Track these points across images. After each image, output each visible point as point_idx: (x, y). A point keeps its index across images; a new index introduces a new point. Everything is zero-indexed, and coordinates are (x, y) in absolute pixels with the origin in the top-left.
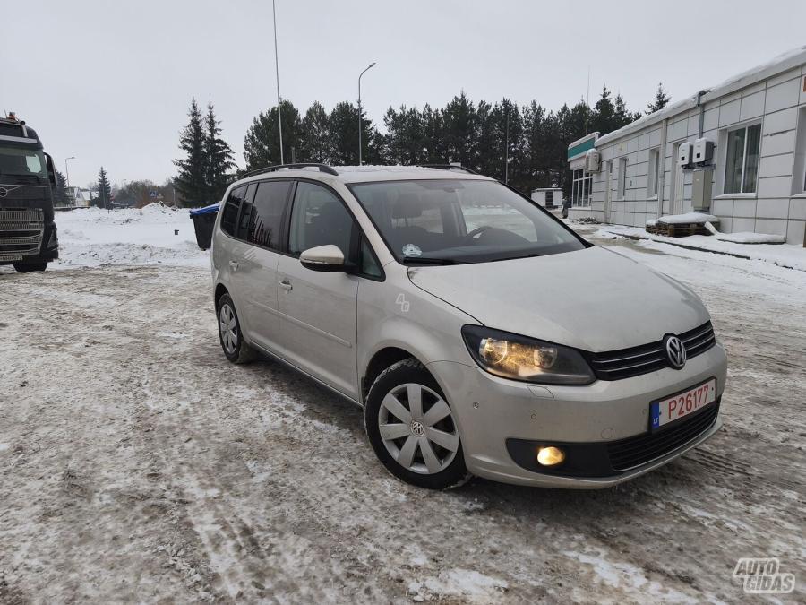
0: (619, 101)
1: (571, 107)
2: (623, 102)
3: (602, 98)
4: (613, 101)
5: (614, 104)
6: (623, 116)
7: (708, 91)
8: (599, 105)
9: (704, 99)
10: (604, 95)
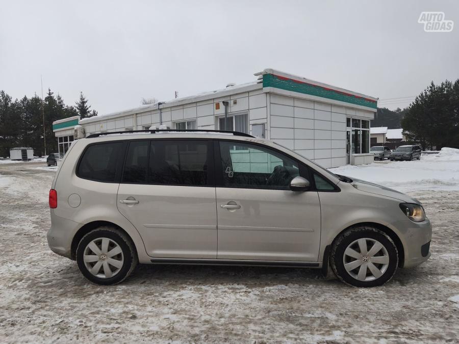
0: (59, 98)
1: (29, 97)
2: (62, 99)
3: (48, 95)
4: (56, 98)
5: (56, 99)
6: (62, 107)
7: (164, 103)
8: (47, 99)
9: (161, 107)
10: (50, 94)
